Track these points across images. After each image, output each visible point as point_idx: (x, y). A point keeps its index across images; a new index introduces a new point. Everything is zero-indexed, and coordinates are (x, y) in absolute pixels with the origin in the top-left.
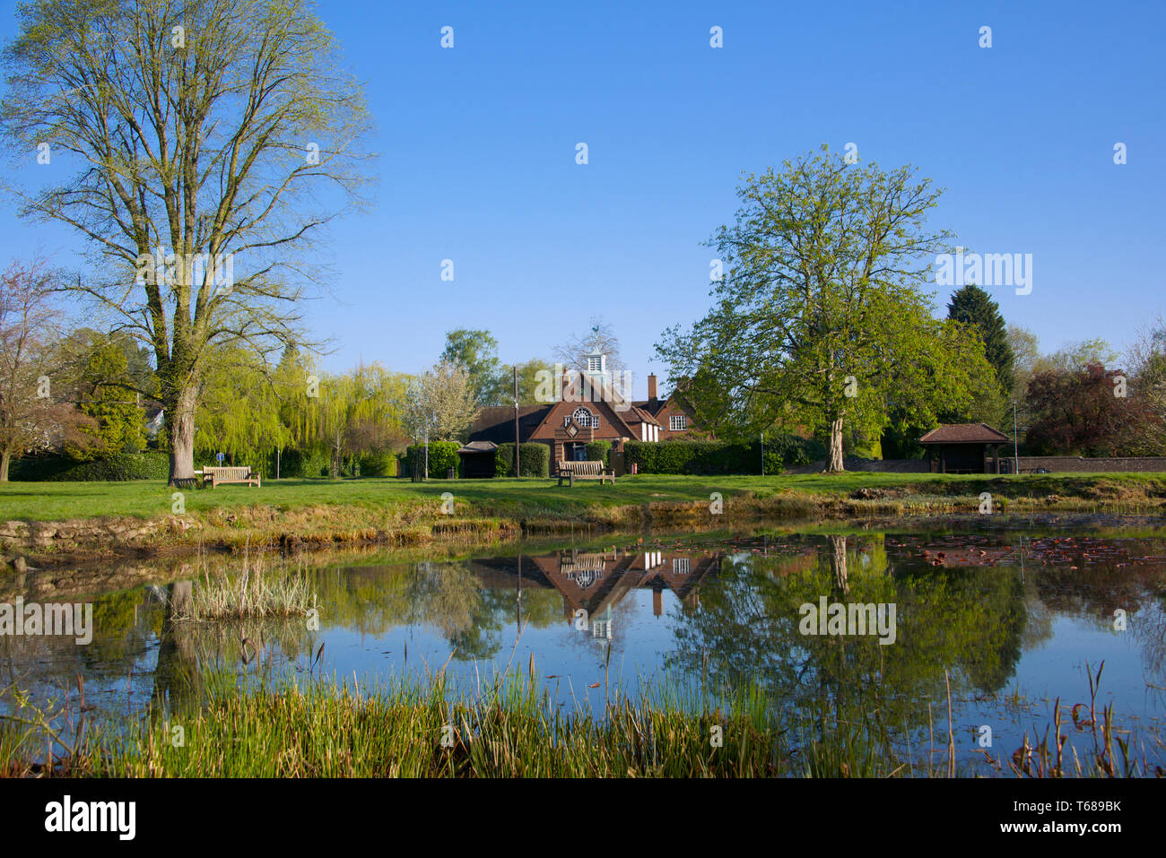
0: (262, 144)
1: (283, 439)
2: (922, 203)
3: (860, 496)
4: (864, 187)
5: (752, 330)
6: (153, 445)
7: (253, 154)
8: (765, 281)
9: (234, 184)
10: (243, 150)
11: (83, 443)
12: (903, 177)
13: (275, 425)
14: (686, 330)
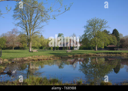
0: (38, 19)
1: (41, 45)
2: (106, 23)
3: (97, 54)
4: (100, 21)
5: (88, 36)
6: (27, 46)
7: (37, 19)
8: (89, 31)
9: (35, 22)
10: (36, 19)
11: (21, 46)
12: (104, 20)
13: (40, 44)
14: (81, 36)
